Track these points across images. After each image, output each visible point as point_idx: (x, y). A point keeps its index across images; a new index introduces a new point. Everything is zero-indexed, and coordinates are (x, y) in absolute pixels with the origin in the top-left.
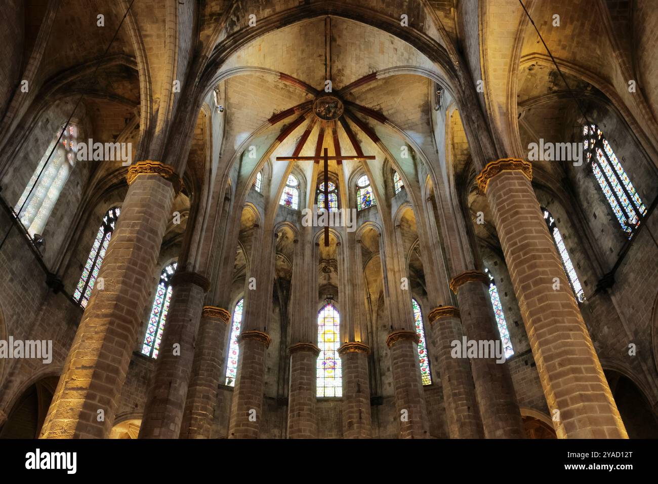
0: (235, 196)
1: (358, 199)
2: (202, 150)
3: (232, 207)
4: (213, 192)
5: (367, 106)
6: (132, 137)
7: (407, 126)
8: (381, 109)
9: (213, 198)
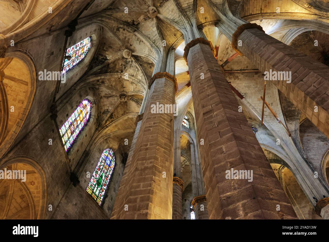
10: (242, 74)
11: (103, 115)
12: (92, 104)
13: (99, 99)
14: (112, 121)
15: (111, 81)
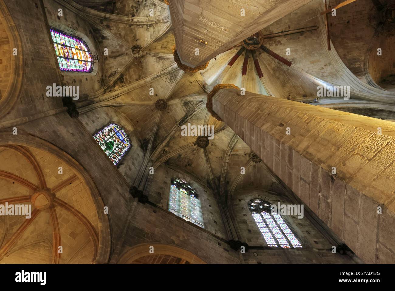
10: (285, 38)
11: (110, 78)
12: (94, 59)
13: (103, 60)
14: (123, 86)
15: (119, 28)
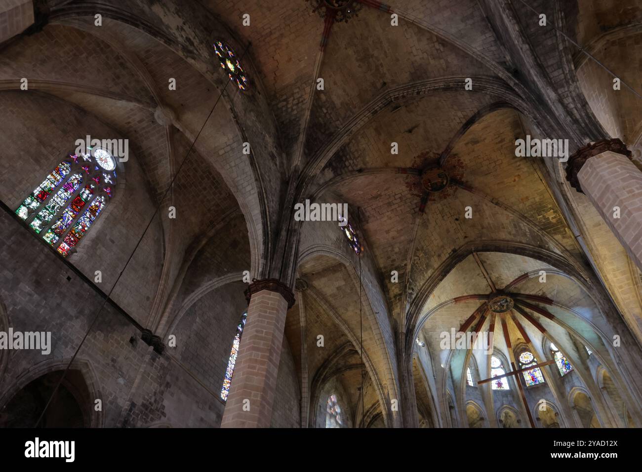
0: (457, 402)
1: (557, 363)
2: (421, 382)
3: (457, 413)
4: (441, 413)
5: (531, 293)
6: (370, 385)
7: (572, 303)
8: (544, 293)
9: (442, 419)
